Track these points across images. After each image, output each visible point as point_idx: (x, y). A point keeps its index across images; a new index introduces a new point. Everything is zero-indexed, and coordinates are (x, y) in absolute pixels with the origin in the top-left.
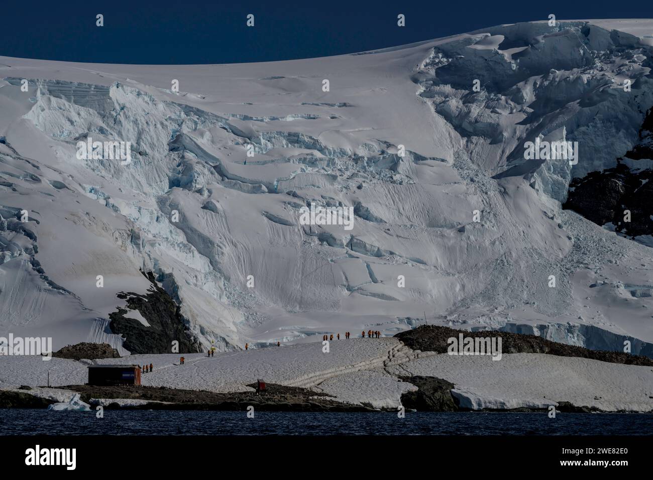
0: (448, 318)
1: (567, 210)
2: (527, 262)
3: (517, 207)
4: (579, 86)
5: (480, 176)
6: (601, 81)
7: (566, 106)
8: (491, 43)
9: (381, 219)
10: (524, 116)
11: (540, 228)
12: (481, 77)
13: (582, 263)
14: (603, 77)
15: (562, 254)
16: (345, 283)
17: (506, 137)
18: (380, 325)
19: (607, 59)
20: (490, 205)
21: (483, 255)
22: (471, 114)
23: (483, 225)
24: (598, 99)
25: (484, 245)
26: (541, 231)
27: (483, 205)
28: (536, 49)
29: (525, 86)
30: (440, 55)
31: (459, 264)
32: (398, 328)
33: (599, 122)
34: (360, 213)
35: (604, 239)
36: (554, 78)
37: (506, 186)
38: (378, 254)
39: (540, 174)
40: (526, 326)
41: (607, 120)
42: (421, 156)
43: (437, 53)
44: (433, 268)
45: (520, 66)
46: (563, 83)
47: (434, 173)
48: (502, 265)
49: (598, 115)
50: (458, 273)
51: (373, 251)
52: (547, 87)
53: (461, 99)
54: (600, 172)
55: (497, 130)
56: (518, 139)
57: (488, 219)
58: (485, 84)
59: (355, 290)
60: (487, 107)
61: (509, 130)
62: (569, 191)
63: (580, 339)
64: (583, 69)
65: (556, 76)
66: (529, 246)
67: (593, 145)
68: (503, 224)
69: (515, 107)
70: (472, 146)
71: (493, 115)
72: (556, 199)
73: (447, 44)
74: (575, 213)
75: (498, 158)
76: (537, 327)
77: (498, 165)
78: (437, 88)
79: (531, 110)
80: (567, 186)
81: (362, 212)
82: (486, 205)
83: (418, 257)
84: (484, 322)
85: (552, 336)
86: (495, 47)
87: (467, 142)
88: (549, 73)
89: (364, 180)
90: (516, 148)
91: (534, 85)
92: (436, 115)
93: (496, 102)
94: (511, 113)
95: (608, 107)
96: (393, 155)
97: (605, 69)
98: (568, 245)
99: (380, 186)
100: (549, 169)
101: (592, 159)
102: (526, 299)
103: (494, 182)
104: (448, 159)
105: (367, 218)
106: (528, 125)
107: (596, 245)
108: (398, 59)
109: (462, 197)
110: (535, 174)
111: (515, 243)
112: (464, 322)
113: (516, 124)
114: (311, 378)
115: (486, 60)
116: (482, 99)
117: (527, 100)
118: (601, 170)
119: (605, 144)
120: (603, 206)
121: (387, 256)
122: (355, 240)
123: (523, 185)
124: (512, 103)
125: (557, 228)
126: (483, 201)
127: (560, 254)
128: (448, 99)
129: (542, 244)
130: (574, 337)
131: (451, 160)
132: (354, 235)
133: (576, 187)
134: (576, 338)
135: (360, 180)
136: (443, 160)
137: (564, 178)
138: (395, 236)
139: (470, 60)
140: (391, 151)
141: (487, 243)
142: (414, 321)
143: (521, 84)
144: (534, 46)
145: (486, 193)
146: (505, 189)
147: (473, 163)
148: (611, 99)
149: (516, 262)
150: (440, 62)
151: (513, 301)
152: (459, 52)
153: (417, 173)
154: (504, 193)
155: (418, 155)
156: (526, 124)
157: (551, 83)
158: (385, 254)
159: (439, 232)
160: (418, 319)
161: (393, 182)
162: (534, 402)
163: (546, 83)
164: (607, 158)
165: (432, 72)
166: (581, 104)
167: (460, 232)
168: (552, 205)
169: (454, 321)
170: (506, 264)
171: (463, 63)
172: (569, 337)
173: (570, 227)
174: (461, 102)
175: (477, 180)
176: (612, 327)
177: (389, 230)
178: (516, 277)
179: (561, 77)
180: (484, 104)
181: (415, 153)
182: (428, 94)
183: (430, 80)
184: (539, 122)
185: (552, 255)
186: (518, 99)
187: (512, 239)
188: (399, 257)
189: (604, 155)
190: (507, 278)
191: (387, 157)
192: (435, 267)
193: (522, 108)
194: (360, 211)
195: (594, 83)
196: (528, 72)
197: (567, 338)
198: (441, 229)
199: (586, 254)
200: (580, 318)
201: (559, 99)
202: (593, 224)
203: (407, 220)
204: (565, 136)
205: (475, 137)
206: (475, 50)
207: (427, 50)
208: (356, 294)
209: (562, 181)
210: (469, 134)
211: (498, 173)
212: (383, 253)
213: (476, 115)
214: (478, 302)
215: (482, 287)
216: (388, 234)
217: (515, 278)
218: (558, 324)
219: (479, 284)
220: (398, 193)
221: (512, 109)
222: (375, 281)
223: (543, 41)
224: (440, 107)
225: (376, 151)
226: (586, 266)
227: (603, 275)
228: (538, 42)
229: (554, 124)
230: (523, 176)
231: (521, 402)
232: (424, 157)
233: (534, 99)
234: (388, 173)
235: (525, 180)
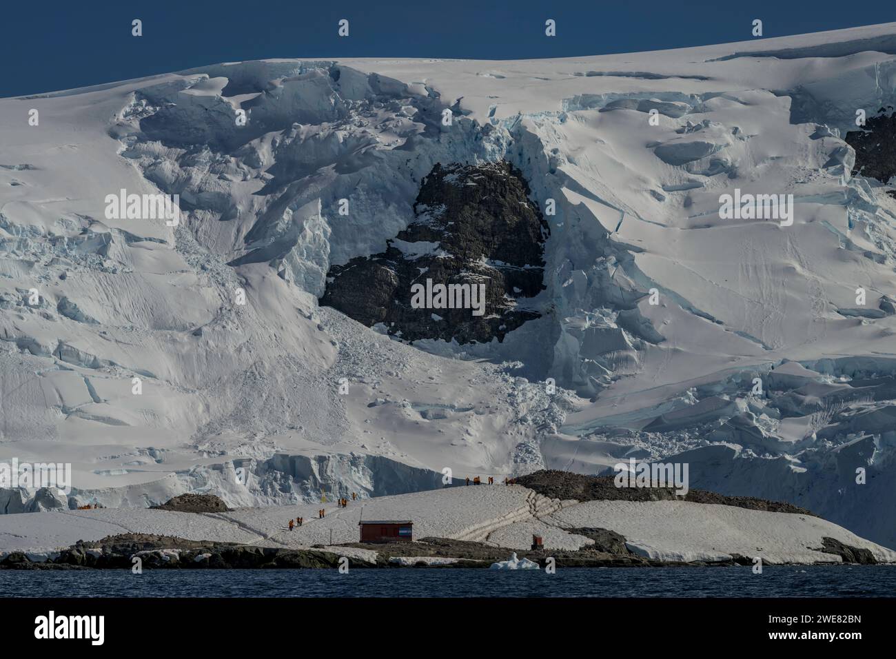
0: (200, 448)
1: (325, 307)
2: (285, 374)
3: (265, 305)
4: (332, 146)
5: (213, 262)
6: (362, 140)
7: (318, 172)
8: (211, 87)
9: (94, 320)
10: (262, 184)
11: (296, 332)
12: (201, 132)
13: (354, 376)
14: (364, 134)
15: (327, 364)
16: (59, 403)
17: (241, 211)
18: (115, 457)
19: (366, 110)
20: (230, 300)
21: (227, 365)
22: (192, 181)
23: (224, 327)
24: (360, 163)
25: (227, 353)
26: (298, 336)
27: (221, 300)
28: (273, 96)
29: (261, 145)
30: (144, 102)
31: (198, 377)
32: (138, 462)
33: (362, 193)
34: (65, 311)
35: (377, 345)
36: (298, 135)
37: (248, 275)
38: (95, 365)
39: (291, 261)
40: (300, 457)
41: (373, 190)
42: (133, 236)
43: (139, 99)
44: (164, 382)
45: (252, 119)
46: (311, 141)
47: (155, 258)
48: (252, 378)
49: (361, 184)
50: (198, 388)
51: (89, 361)
52: (289, 147)
53: (177, 160)
54: (366, 258)
55: (229, 201)
56: (257, 214)
57: (229, 318)
58: (207, 142)
59: (73, 412)
60: (213, 171)
61: (244, 202)
62: (327, 282)
63: (366, 473)
64: (335, 124)
65: (301, 132)
66: (284, 354)
67: (355, 223)
68: (249, 325)
69: (249, 172)
70: (197, 223)
71: (221, 182)
72: (310, 292)
73: (152, 87)
74: (336, 311)
75: (233, 238)
76: (315, 459)
77: (233, 248)
78: (144, 146)
79: (270, 177)
80: (324, 275)
81: (69, 310)
82: (225, 301)
83: (145, 368)
84: (247, 453)
85: (334, 469)
86: (217, 93)
87: (190, 217)
88: (291, 128)
89: (68, 267)
90: (255, 226)
91: (272, 144)
92: (145, 181)
93: (224, 165)
94: (245, 180)
95: (373, 173)
96: (101, 234)
97: (365, 124)
98: (332, 353)
99: (88, 276)
100: (302, 254)
101: (354, 241)
102: (290, 422)
103: (231, 271)
104: (167, 239)
105: (74, 318)
106: (269, 196)
107: (369, 352)
108: (87, 107)
109: (194, 289)
110: (284, 260)
111: (266, 349)
112: (223, 453)
113: (253, 194)
114: (474, 531)
115: (206, 110)
116: (204, 161)
117: (265, 163)
118: (367, 255)
119: (370, 222)
120: (371, 302)
121: (107, 368)
122: (65, 347)
123: (270, 274)
124: (245, 167)
125: (317, 330)
126: (220, 295)
127: (324, 364)
128: (159, 160)
129: (300, 351)
130: (358, 471)
131: (172, 242)
132: (63, 340)
133: (337, 277)
134: (361, 473)
135: (63, 267)
136: (162, 242)
137: (321, 265)
138: (113, 342)
139: (184, 110)
140: (96, 229)
141: (231, 350)
142: (158, 453)
143: (255, 142)
144: (271, 92)
145: (223, 285)
146: (247, 280)
147: (200, 245)
148: (377, 164)
149: (271, 374)
150: (144, 111)
151: (274, 426)
152: (168, 98)
153: (133, 258)
154: (246, 284)
155: (130, 234)
156: (265, 194)
157: (294, 142)
158: (104, 365)
159: (169, 336)
160: (163, 450)
161: (105, 270)
162: (709, 554)
163: (288, 141)
164: (373, 240)
165: (136, 125)
166: (337, 169)
167: (195, 335)
168: (308, 301)
169: (209, 452)
170: (258, 377)
171: (176, 113)
172: (353, 471)
173: (332, 330)
174: (177, 165)
175: (209, 267)
176: (404, 457)
177: (104, 333)
178: (273, 393)
179: (308, 133)
180: (208, 167)
181: (126, 233)
182: (132, 153)
183: (133, 135)
184: (283, 193)
185: (314, 366)
186: (252, 161)
187: (261, 345)
188: (122, 369)
189: (370, 236)
190: (261, 396)
191: (94, 236)
192: (167, 381)
193: (259, 174)
194: (66, 308)
195: (353, 142)
196: (264, 126)
197: (351, 472)
198: (170, 332)
199: (358, 364)
200: (363, 447)
201: (306, 162)
202: (360, 324)
203: (126, 321)
204: (320, 211)
205: (200, 211)
206: (192, 96)
207: (125, 95)
208: (73, 417)
209: (318, 269)
210: (191, 206)
211: (235, 258)
212: (102, 364)
213: (198, 182)
214: (230, 427)
215: (231, 407)
216: (104, 338)
217: (271, 395)
218: (339, 455)
219: (227, 403)
220: (112, 284)
221: (245, 175)
222: (97, 400)
223: (282, 86)
224: (149, 171)
225: (76, 229)
226: (361, 379)
227: (383, 391)
228: (274, 87)
229: (305, 195)
230: (268, 263)
231: (695, 555)
232: (138, 238)
233: (273, 161)
234: (95, 258)
235: (271, 268)
